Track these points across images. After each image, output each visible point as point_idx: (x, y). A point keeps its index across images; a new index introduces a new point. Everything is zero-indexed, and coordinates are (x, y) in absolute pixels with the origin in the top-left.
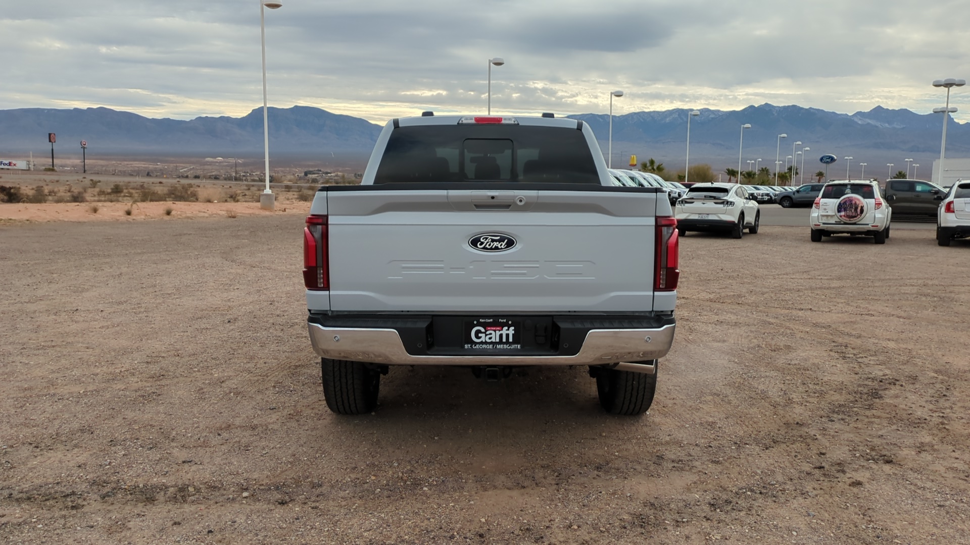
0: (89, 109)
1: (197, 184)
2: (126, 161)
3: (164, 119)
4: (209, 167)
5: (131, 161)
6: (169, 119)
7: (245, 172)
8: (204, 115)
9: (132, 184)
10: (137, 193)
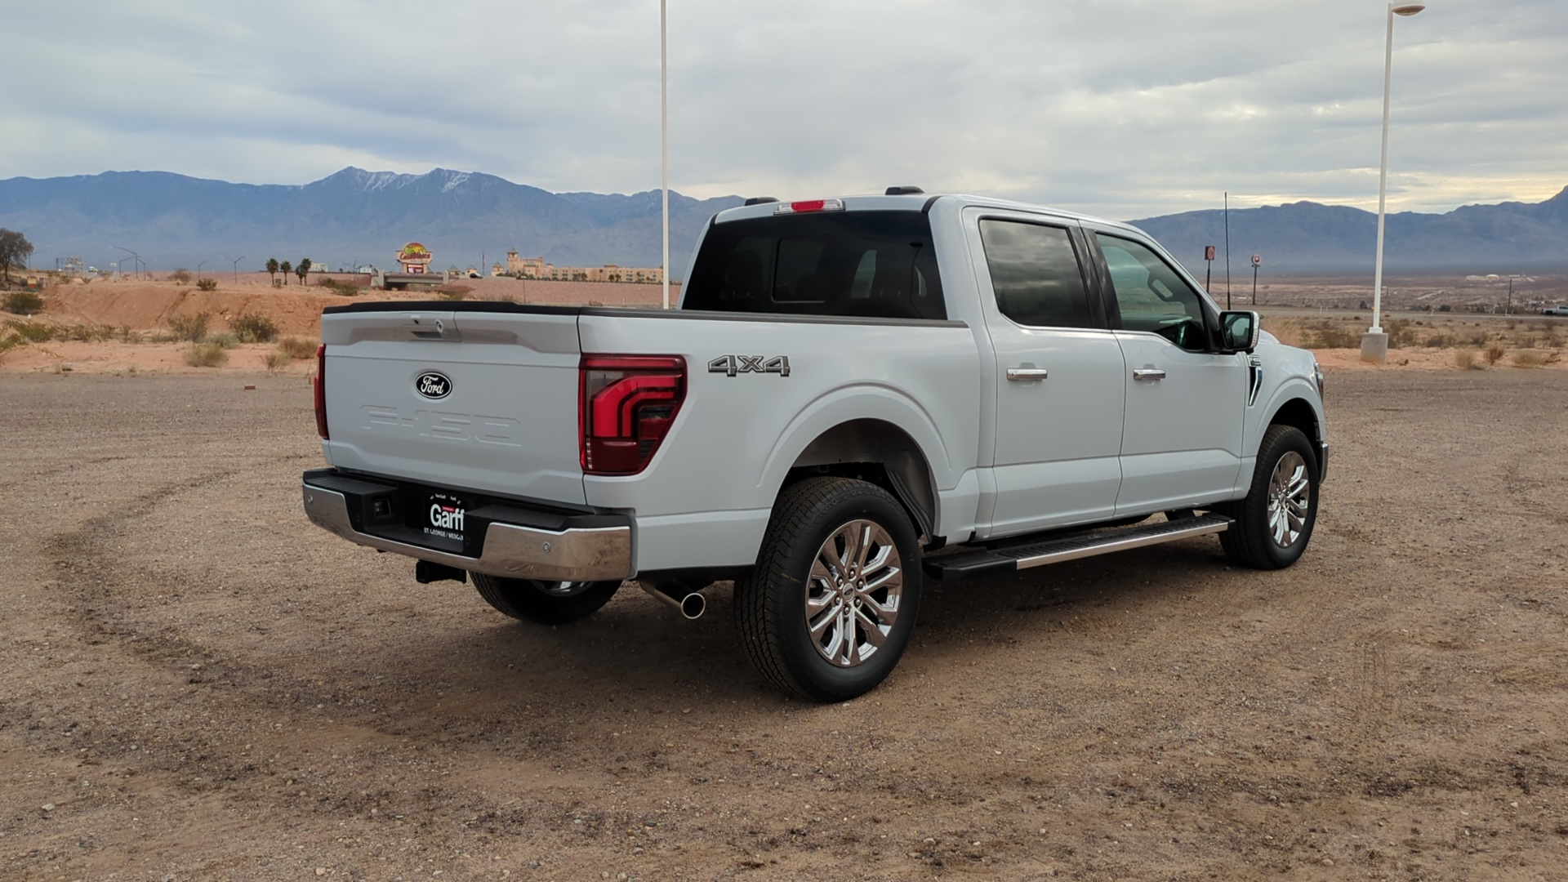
0: (1284, 206)
1: (1417, 320)
2: (1333, 284)
3: (1403, 213)
4: (1470, 291)
5: (1341, 284)
6: (1410, 212)
7: (1537, 299)
8: (1472, 203)
9: (1311, 320)
10: (1316, 334)
